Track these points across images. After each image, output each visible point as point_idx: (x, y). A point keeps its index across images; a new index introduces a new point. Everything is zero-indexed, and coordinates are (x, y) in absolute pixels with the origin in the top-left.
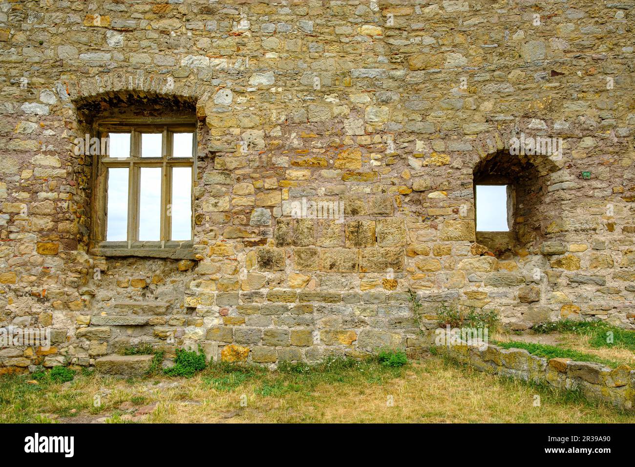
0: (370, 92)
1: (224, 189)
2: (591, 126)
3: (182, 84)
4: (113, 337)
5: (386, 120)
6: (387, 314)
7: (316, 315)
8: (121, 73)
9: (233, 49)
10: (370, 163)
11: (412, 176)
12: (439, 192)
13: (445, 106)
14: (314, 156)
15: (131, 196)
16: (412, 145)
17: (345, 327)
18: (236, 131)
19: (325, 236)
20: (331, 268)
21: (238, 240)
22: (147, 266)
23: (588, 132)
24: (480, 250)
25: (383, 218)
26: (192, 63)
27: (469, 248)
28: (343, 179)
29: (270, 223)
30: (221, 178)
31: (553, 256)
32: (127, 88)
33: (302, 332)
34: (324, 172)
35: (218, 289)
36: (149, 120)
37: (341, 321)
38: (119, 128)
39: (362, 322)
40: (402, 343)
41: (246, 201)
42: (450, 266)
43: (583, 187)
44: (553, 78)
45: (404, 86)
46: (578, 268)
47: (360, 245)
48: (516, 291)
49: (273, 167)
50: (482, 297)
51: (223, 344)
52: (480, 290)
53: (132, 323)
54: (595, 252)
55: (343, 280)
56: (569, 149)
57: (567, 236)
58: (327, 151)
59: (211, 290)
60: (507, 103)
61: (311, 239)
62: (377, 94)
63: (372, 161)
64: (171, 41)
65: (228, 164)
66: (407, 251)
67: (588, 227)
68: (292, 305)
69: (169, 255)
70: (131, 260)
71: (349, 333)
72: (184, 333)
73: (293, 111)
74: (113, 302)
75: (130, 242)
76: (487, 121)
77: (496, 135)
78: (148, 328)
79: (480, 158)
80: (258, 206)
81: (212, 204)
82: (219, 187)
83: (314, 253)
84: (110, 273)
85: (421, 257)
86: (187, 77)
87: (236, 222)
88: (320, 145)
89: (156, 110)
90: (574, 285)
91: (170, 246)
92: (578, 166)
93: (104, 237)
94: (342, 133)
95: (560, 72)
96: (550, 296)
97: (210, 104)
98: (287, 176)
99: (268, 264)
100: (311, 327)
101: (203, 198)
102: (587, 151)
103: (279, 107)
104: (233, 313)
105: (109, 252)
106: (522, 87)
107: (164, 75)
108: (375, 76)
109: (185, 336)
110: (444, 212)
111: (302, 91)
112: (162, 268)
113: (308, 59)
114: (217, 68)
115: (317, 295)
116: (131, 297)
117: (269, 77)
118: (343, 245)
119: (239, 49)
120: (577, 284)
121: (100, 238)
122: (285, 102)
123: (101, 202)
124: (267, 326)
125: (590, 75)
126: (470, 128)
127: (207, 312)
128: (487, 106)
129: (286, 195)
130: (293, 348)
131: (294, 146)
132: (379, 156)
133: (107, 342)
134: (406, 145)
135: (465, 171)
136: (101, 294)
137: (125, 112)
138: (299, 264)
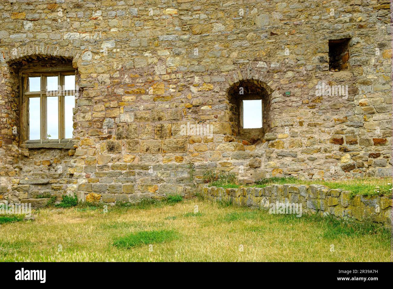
0: (169, 49)
1: (88, 108)
2: (292, 65)
3: (65, 49)
4: (31, 190)
5: (178, 65)
6: (175, 175)
7: (137, 177)
8: (32, 45)
9: (92, 28)
10: (169, 90)
11: (193, 97)
12: (207, 106)
13: (210, 55)
14: (138, 88)
15: (41, 113)
16: (193, 79)
17: (152, 183)
18: (94, 75)
19: (143, 133)
20: (147, 151)
21: (96, 136)
22: (51, 153)
23: (290, 68)
24: (229, 139)
25: (175, 122)
26: (70, 37)
27: (223, 138)
28: (154, 100)
29: (114, 127)
30: (86, 102)
31: (270, 141)
32: (35, 53)
33: (129, 186)
34: (144, 97)
35: (85, 164)
36: (50, 69)
37: (150, 180)
38: (34, 75)
39: (162, 180)
40: (183, 191)
41: (100, 115)
42: (212, 148)
43: (286, 101)
44: (272, 36)
45: (189, 44)
46: (283, 148)
47: (163, 137)
48: (248, 162)
49: (115, 95)
50: (229, 165)
51: (87, 192)
52: (229, 161)
53: (40, 182)
54: (292, 138)
55: (153, 158)
56: (278, 79)
57: (277, 129)
58: (145, 85)
59: (82, 164)
60: (245, 53)
61: (136, 135)
62: (173, 50)
63: (171, 89)
64: (59, 25)
65: (90, 94)
66: (189, 141)
67: (288, 124)
68: (124, 172)
69: (63, 147)
70: (42, 150)
71: (154, 186)
72: (67, 187)
73: (126, 62)
74: (32, 172)
75: (41, 140)
76: (234, 64)
77: (239, 72)
78: (49, 185)
79: (230, 85)
80: (107, 117)
81: (82, 117)
82: (85, 107)
83: (137, 143)
84: (31, 158)
85: (197, 144)
86: (67, 45)
87: (95, 126)
88: (141, 81)
89: (53, 63)
90: (280, 157)
91: (63, 142)
92: (284, 88)
93: (28, 138)
94: (153, 74)
95: (275, 33)
96: (266, 164)
97: (80, 60)
98: (123, 100)
99: (112, 150)
100: (134, 183)
101: (77, 114)
102: (289, 79)
103: (118, 60)
104: (93, 176)
105: (30, 146)
106: (254, 43)
107: (55, 45)
108: (171, 39)
109: (67, 189)
110: (210, 118)
111: (131, 50)
112: (59, 154)
113: (135, 31)
114: (84, 39)
115: (138, 166)
116: (42, 170)
117: (112, 43)
118: (153, 138)
119: (96, 28)
120: (281, 157)
121: (26, 138)
122: (121, 57)
123: (25, 117)
124: (111, 183)
125: (292, 34)
126: (225, 68)
127: (79, 176)
128: (234, 55)
129: (122, 111)
130: (124, 194)
131: (127, 82)
132: (174, 86)
133: (28, 192)
134: (189, 79)
135: (221, 93)
136: (25, 168)
137: (36, 65)
138: (129, 149)
